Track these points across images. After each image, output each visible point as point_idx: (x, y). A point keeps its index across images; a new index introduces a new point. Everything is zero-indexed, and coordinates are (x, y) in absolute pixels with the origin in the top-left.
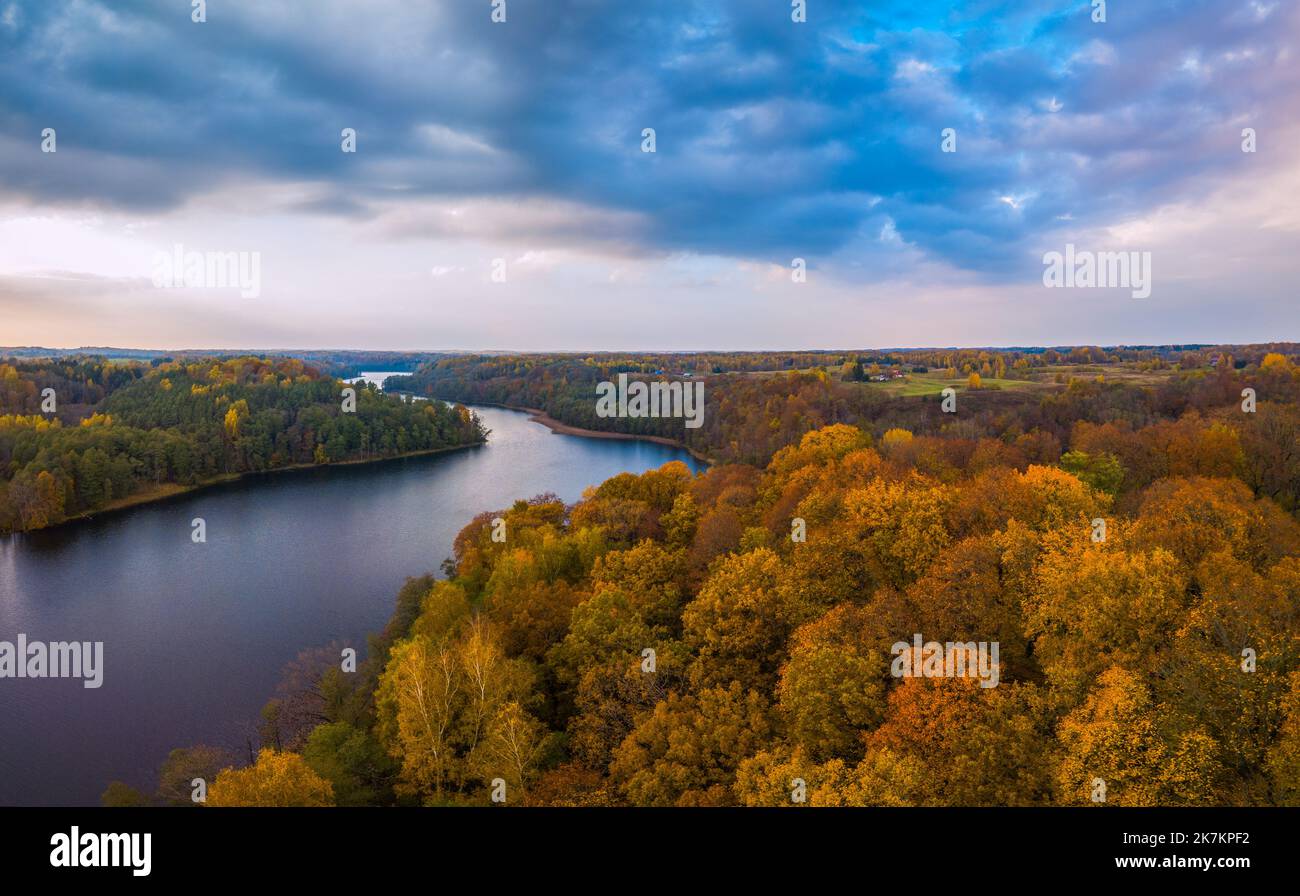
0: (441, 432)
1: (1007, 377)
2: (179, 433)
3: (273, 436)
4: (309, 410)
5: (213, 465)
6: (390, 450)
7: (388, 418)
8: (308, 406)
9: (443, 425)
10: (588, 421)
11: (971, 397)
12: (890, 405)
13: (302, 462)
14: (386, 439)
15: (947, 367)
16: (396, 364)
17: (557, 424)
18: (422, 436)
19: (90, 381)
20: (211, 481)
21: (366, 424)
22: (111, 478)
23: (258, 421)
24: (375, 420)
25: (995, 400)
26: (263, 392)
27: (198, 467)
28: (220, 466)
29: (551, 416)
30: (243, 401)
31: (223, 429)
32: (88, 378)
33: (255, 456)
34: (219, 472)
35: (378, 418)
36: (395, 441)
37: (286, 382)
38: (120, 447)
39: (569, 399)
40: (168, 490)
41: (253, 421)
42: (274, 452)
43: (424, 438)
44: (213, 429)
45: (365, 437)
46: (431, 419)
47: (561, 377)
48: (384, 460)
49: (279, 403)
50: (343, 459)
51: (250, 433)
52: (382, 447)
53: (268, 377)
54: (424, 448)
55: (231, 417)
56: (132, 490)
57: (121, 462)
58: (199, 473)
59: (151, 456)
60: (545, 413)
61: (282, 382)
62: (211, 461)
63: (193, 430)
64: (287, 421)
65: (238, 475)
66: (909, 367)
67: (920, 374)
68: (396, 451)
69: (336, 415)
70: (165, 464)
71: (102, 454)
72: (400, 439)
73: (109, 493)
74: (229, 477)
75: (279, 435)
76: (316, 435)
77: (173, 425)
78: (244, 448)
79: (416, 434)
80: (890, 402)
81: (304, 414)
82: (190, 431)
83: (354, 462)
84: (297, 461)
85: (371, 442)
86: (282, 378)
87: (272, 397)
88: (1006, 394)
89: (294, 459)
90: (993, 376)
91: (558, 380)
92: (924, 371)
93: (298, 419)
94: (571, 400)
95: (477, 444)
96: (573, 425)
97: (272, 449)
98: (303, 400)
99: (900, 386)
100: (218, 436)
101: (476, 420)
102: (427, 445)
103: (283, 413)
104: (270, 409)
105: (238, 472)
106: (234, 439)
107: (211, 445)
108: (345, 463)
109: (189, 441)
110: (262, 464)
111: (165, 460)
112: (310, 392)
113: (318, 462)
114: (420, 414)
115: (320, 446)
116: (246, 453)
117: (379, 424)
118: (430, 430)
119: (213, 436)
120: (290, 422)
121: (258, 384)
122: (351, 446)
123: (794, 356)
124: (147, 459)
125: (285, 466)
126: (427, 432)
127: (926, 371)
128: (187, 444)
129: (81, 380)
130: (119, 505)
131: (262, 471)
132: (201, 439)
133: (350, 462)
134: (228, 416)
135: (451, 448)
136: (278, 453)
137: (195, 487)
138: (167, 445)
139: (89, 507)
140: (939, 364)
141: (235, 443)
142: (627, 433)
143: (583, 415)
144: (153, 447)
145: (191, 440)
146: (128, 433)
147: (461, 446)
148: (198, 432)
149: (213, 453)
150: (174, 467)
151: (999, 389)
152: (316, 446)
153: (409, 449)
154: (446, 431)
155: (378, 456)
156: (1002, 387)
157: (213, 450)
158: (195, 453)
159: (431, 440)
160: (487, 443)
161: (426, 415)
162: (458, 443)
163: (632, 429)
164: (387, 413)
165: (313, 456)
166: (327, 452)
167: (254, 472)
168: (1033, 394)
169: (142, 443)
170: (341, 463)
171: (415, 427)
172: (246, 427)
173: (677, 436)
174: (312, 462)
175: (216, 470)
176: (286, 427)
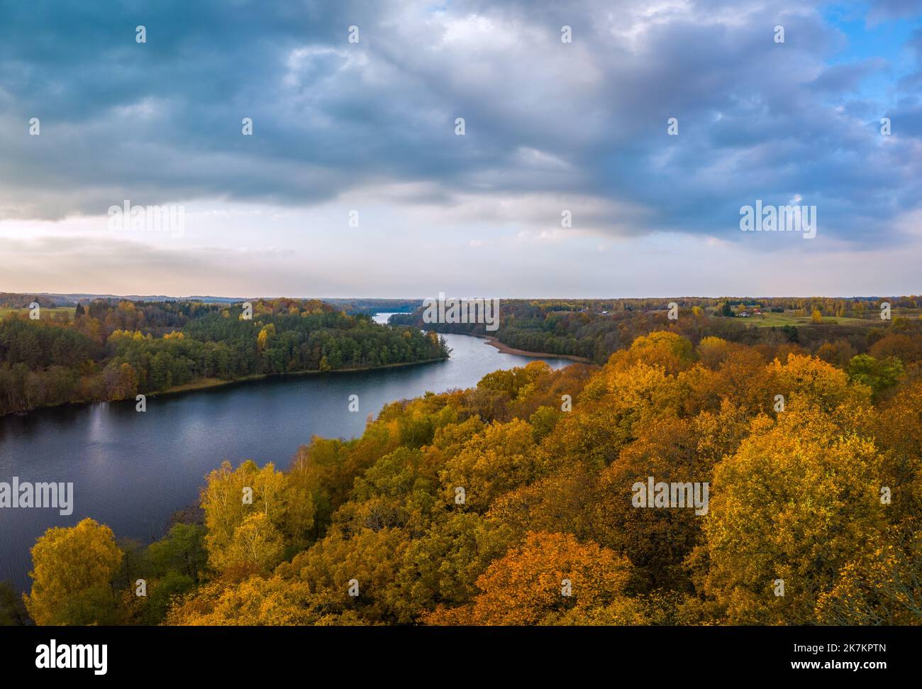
0: (414, 350)
1: (846, 315)
2: (224, 345)
3: (291, 349)
4: (317, 332)
5: (247, 367)
6: (375, 362)
7: (375, 339)
8: (318, 329)
9: (416, 345)
10: (525, 344)
11: (812, 329)
12: (745, 334)
13: (311, 369)
14: (372, 354)
15: (799, 308)
16: (403, 307)
17: (503, 346)
18: (400, 352)
19: (181, 313)
20: (243, 379)
21: (359, 343)
22: (171, 371)
23: (281, 339)
24: (365, 340)
25: (831, 331)
26: (288, 320)
27: (235, 369)
28: (251, 368)
29: (500, 341)
30: (272, 325)
31: (256, 343)
32: (180, 311)
33: (277, 362)
34: (249, 373)
35: (368, 340)
36: (379, 356)
37: (304, 314)
38: (182, 352)
39: (514, 328)
40: (212, 382)
41: (277, 338)
42: (291, 360)
43: (401, 354)
44: (248, 343)
45: (356, 353)
46: (407, 340)
47: (510, 313)
48: (370, 369)
49: (297, 327)
50: (341, 367)
51: (274, 346)
52: (369, 360)
53: (293, 310)
54: (401, 362)
55: (263, 334)
56: (187, 381)
57: (182, 362)
58: (236, 372)
59: (202, 359)
60: (497, 339)
61: (302, 314)
62: (244, 364)
63: (235, 343)
64: (301, 340)
65: (263, 375)
66: (769, 309)
67: (777, 313)
68: (379, 363)
69: (338, 337)
70: (212, 364)
71: (169, 355)
72: (382, 354)
73: (170, 381)
74: (257, 376)
75: (295, 348)
76: (321, 350)
77: (223, 339)
78: (269, 356)
79: (396, 351)
80: (745, 331)
81: (315, 334)
82: (233, 344)
83: (348, 370)
84: (307, 368)
85: (362, 356)
86: (302, 310)
87: (293, 323)
88: (841, 327)
89: (305, 367)
90: (834, 315)
91: (509, 315)
92: (780, 311)
93: (310, 338)
94: (514, 329)
95: (442, 359)
96: (514, 348)
97: (289, 358)
98: (315, 326)
99: (758, 320)
100: (251, 348)
101: (443, 342)
102: (404, 359)
103: (300, 334)
104: (291, 331)
105: (264, 373)
106: (263, 350)
107: (245, 354)
108: (341, 370)
109: (231, 350)
110: (282, 368)
111: (212, 362)
112: (320, 320)
113: (322, 370)
114: (399, 337)
115: (324, 357)
116: (270, 360)
117: (368, 343)
118: (406, 348)
119: (248, 347)
120: (304, 340)
121: (286, 315)
122: (347, 358)
123: (685, 300)
124: (200, 361)
125: (298, 371)
126: (404, 350)
127: (783, 311)
128: (229, 352)
129: (175, 313)
130: (176, 389)
131: (282, 373)
132: (240, 349)
133: (345, 370)
134: (260, 334)
135: (422, 361)
136: (294, 361)
137: (231, 381)
138: (214, 352)
139: (155, 389)
140: (793, 306)
141: (263, 353)
142: (553, 353)
143: (521, 340)
144: (204, 353)
145: (232, 350)
146: (190, 343)
147: (430, 360)
148: (238, 344)
149: (246, 359)
150: (218, 367)
151: (836, 323)
152: (321, 357)
153: (390, 362)
154: (418, 349)
155: (366, 366)
156: (839, 323)
157: (247, 357)
158: (234, 358)
159: (406, 356)
160: (449, 359)
161: (404, 338)
162: (427, 358)
163: (555, 350)
164: (375, 336)
165: (319, 365)
166: (329, 362)
167: (275, 373)
168: (864, 328)
169: (198, 350)
170: (339, 370)
171: (395, 346)
172: (272, 342)
173: (588, 355)
174: (318, 369)
175: (248, 371)
176: (301, 343)
